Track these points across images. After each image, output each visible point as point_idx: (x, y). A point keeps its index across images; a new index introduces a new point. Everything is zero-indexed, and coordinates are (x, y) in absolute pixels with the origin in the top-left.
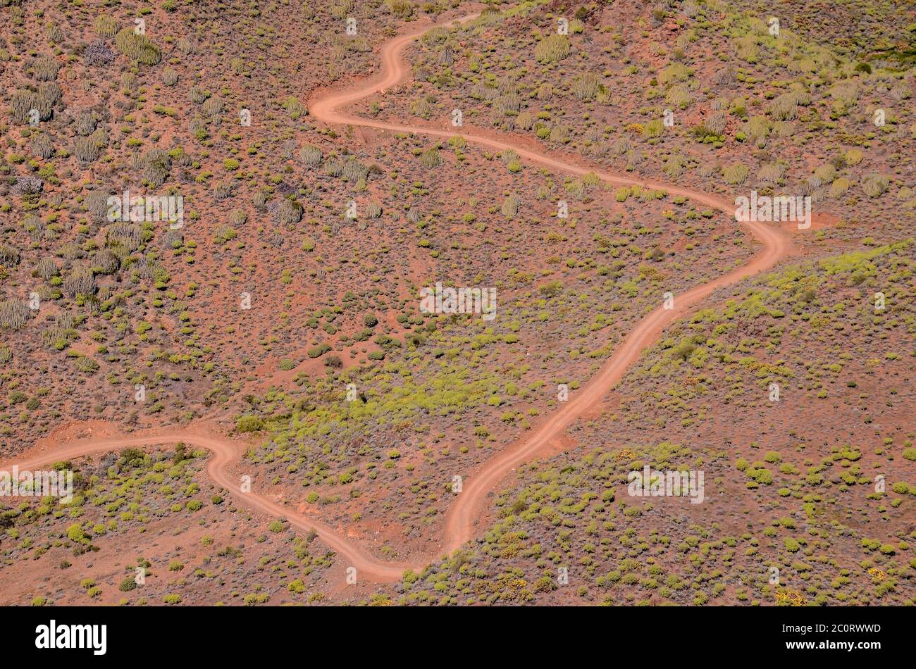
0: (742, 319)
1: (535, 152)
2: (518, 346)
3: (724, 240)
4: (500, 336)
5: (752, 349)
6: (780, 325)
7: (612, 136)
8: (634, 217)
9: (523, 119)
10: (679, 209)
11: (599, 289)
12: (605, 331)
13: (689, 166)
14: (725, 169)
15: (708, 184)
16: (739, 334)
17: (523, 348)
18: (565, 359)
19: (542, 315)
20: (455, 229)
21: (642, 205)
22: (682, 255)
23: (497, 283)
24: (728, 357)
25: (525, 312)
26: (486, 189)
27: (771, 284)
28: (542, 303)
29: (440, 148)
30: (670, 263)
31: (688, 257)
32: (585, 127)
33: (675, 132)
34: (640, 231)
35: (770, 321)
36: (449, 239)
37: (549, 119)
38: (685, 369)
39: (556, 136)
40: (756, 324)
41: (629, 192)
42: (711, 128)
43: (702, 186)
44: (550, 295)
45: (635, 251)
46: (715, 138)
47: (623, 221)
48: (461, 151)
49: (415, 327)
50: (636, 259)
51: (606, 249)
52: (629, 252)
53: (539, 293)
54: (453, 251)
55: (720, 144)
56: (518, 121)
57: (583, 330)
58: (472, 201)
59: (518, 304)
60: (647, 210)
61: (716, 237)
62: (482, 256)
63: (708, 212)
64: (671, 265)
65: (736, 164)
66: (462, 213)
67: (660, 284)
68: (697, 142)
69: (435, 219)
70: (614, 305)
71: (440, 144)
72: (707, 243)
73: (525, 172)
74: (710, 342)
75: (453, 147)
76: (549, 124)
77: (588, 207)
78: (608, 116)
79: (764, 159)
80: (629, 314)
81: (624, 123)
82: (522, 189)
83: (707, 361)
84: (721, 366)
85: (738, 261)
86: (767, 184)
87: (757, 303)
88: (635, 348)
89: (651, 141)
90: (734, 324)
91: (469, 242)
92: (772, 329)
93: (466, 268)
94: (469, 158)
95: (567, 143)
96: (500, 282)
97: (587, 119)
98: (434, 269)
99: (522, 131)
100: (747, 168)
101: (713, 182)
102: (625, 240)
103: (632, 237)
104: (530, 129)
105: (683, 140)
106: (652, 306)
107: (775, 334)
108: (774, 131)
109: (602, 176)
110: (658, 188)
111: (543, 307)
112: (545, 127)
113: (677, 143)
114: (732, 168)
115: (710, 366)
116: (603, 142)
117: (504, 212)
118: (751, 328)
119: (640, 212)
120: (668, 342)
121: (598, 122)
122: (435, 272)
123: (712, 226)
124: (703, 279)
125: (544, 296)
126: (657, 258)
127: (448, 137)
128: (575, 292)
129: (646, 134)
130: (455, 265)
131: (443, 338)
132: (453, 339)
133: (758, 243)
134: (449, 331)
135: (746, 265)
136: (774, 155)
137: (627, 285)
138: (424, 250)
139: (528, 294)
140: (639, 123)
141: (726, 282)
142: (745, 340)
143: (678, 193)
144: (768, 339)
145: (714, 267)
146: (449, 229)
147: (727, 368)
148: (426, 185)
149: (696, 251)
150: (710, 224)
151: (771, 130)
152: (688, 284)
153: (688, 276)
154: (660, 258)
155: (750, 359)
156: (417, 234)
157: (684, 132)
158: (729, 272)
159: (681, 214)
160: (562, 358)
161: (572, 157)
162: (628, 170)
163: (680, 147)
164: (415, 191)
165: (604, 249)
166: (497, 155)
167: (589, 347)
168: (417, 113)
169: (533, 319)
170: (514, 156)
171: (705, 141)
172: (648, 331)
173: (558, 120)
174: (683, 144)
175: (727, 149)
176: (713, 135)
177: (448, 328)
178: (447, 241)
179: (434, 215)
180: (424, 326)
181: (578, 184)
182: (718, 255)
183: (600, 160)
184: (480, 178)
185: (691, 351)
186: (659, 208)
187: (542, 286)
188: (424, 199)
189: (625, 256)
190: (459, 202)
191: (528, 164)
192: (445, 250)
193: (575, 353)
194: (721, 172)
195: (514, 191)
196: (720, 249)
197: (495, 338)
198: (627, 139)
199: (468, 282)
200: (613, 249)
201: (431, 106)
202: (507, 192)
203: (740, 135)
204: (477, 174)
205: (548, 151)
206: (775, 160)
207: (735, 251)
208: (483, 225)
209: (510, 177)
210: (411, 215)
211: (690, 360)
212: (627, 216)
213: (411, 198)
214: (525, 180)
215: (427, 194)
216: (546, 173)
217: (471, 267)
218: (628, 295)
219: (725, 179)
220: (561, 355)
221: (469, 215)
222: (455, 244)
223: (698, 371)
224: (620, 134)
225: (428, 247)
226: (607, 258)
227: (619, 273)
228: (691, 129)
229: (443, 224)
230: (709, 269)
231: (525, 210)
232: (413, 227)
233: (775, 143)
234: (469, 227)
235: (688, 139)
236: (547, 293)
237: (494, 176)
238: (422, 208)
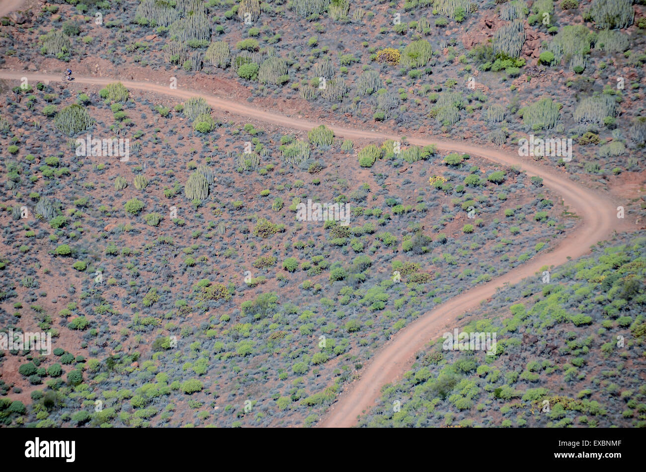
0: (528, 330)
1: (236, 100)
2: (202, 397)
3: (522, 215)
4: (175, 384)
5: (543, 376)
6: (585, 338)
7: (353, 69)
8: (385, 189)
9: (216, 52)
10: (453, 172)
11: (332, 302)
12: (334, 364)
13: (470, 107)
14: (524, 108)
15: (499, 132)
16: (524, 354)
17: (210, 400)
18: (271, 411)
19: (243, 346)
20: (112, 225)
21: (399, 170)
22: (457, 242)
23: (178, 303)
24: (507, 390)
25: (219, 345)
26: (160, 162)
27: (579, 275)
28: (245, 328)
29: (87, 103)
30: (440, 254)
31: (465, 245)
32: (312, 58)
33: (448, 57)
34: (393, 209)
35: (571, 331)
36: (103, 241)
37: (256, 50)
38: (442, 413)
39: (267, 74)
40: (550, 336)
41: (378, 151)
42: (502, 47)
43: (489, 136)
44: (257, 316)
45: (387, 241)
46: (509, 62)
47: (370, 196)
48: (120, 105)
49: (48, 381)
50: (389, 253)
51: (344, 240)
52: (377, 243)
53: (242, 314)
54: (110, 259)
55: (516, 71)
56: (208, 55)
57: (298, 365)
58: (137, 182)
59: (210, 333)
60: (406, 177)
61: (508, 211)
62: (155, 263)
63: (498, 175)
64: (440, 258)
65: (541, 99)
66: (122, 200)
67: (420, 288)
68: (481, 70)
69: (80, 212)
70: (349, 323)
71: (86, 97)
72: (496, 220)
73: (221, 132)
74: (481, 371)
75: (107, 101)
76: (254, 56)
77: (316, 178)
78: (347, 40)
79: (585, 89)
80: (371, 335)
81: (371, 48)
82: (216, 159)
83: (475, 398)
84: (496, 405)
85: (539, 245)
86: (589, 126)
87: (554, 306)
88: (376, 386)
89: (412, 72)
90: (517, 339)
91: (134, 244)
92: (573, 344)
93: (130, 283)
94: (133, 116)
95: (284, 83)
96: (183, 301)
97: (315, 45)
98: (79, 289)
99: (215, 70)
100: (558, 105)
101: (506, 129)
102: (372, 224)
103: (382, 220)
104: (228, 66)
105: (461, 69)
106: (403, 321)
107: (577, 351)
108: (598, 46)
109: (339, 131)
110: (423, 142)
111: (246, 334)
112: (249, 61)
113: (452, 74)
114: (534, 105)
115: (480, 406)
116: (338, 79)
117: (188, 193)
118: (541, 344)
119: (394, 180)
120: (421, 373)
121: (332, 49)
122: (80, 294)
123: (503, 195)
124: (483, 276)
125: (250, 318)
126: (421, 249)
127: (99, 87)
128: (296, 308)
129: (405, 62)
130: (114, 280)
131: (93, 395)
132: (106, 394)
133: (574, 216)
134: (102, 383)
135: (550, 251)
136: (599, 82)
137: (372, 292)
138: (63, 260)
139: (226, 316)
140: (395, 47)
141: (516, 278)
142: (533, 362)
143: (453, 149)
144: (568, 358)
145: (503, 257)
146: (102, 226)
147: (506, 408)
148: (65, 160)
149: (480, 234)
150: (500, 192)
151: (593, 45)
152: (462, 285)
153: (463, 272)
154: (424, 248)
155: (541, 390)
156: (52, 236)
157: (463, 56)
158: (525, 262)
159: (457, 180)
160: (266, 410)
161: (293, 104)
162: (378, 120)
163: (456, 79)
164: (48, 171)
165: (340, 241)
166: (176, 108)
167: (307, 390)
168: (50, 52)
169: (228, 354)
170: (202, 108)
171: (494, 67)
172: (396, 359)
173: (270, 50)
174: (461, 75)
175: (526, 78)
176: (505, 57)
177: (100, 378)
178: (100, 245)
179: (79, 206)
180: (64, 378)
181: (301, 145)
182: (513, 238)
183: (335, 106)
184: (150, 145)
185: (452, 384)
186: (424, 173)
187: (246, 302)
188: (63, 183)
189: (372, 248)
190: (118, 184)
191: (222, 118)
192: (96, 259)
193: (284, 400)
194: (519, 114)
195: (205, 161)
196: (513, 228)
197: (168, 388)
198: (376, 72)
199: (132, 306)
200: (354, 240)
201: (72, 40)
202: (193, 164)
203: (546, 55)
204: (145, 139)
205: (256, 98)
206: (600, 89)
207: (538, 230)
208: (157, 216)
209: (197, 140)
210: (42, 209)
211: (451, 399)
212: (375, 188)
213: (43, 182)
214: (221, 144)
215: (68, 174)
216: (253, 132)
217: (138, 281)
218: (372, 307)
219: (524, 123)
220: (265, 405)
221: (134, 202)
222: (112, 249)
223: (462, 414)
224: (365, 66)
225: (69, 255)
226: (346, 253)
227: (362, 276)
228: (472, 51)
229: (93, 219)
230: (497, 260)
231: (221, 189)
232: (45, 227)
233: (599, 64)
234: (134, 220)
235: (468, 67)
236: (254, 313)
237: (173, 141)
238: (60, 196)
